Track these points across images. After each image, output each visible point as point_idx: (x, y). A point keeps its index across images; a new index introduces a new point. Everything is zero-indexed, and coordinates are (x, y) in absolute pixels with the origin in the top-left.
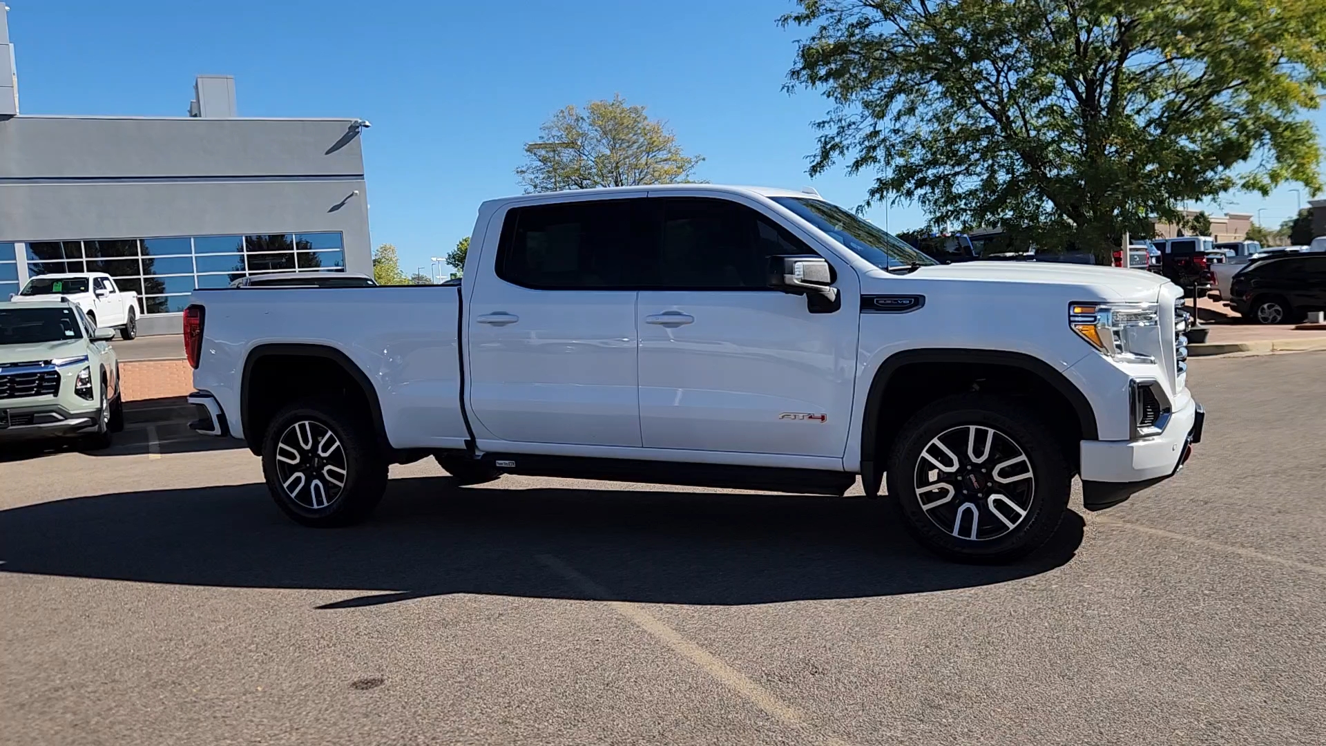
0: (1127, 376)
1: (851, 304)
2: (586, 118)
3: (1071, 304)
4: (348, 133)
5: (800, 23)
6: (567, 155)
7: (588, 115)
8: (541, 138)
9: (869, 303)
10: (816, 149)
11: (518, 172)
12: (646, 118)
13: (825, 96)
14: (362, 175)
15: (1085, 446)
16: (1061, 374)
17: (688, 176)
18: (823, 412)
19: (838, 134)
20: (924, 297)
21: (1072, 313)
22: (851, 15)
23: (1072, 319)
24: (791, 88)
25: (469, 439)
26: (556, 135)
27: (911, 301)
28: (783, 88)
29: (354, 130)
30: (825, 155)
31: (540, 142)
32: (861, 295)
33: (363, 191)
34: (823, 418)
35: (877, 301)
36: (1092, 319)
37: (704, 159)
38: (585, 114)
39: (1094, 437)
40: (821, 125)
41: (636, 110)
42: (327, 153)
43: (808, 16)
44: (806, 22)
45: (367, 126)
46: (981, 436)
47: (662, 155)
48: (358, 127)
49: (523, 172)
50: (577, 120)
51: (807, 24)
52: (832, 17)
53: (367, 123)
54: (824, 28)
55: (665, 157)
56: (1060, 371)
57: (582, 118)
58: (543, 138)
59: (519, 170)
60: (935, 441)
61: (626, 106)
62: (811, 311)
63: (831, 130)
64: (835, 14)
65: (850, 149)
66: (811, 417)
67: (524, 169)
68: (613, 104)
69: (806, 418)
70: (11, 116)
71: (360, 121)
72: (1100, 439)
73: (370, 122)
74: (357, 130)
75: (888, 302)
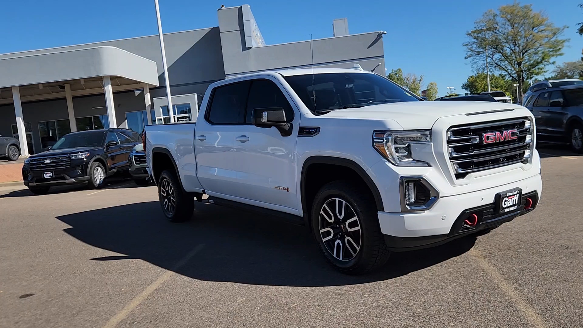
0: (398, 174)
2: (498, 15)
3: (375, 131)
4: (377, 38)
7: (500, 13)
9: (302, 131)
11: (463, 45)
12: (531, 10)
14: (383, 56)
15: (380, 214)
16: (366, 172)
18: (288, 187)
20: (320, 128)
21: (374, 137)
23: (375, 140)
25: (203, 190)
26: (482, 25)
27: (314, 130)
29: (379, 36)
31: (475, 29)
32: (300, 127)
33: (383, 63)
34: (288, 190)
35: (304, 130)
36: (383, 140)
38: (498, 13)
39: (383, 210)
41: (525, 7)
42: (368, 48)
45: (385, 34)
46: (340, 205)
47: (542, 28)
48: (381, 35)
49: (466, 45)
50: (494, 16)
53: (385, 32)
56: (365, 170)
57: (496, 15)
58: (476, 27)
59: (464, 44)
60: (325, 205)
61: (521, 5)
62: (283, 136)
66: (284, 189)
67: (466, 44)
68: (513, 6)
69: (282, 189)
70: (251, 48)
71: (382, 32)
72: (385, 211)
73: (386, 32)
74: (381, 36)
75: (307, 131)
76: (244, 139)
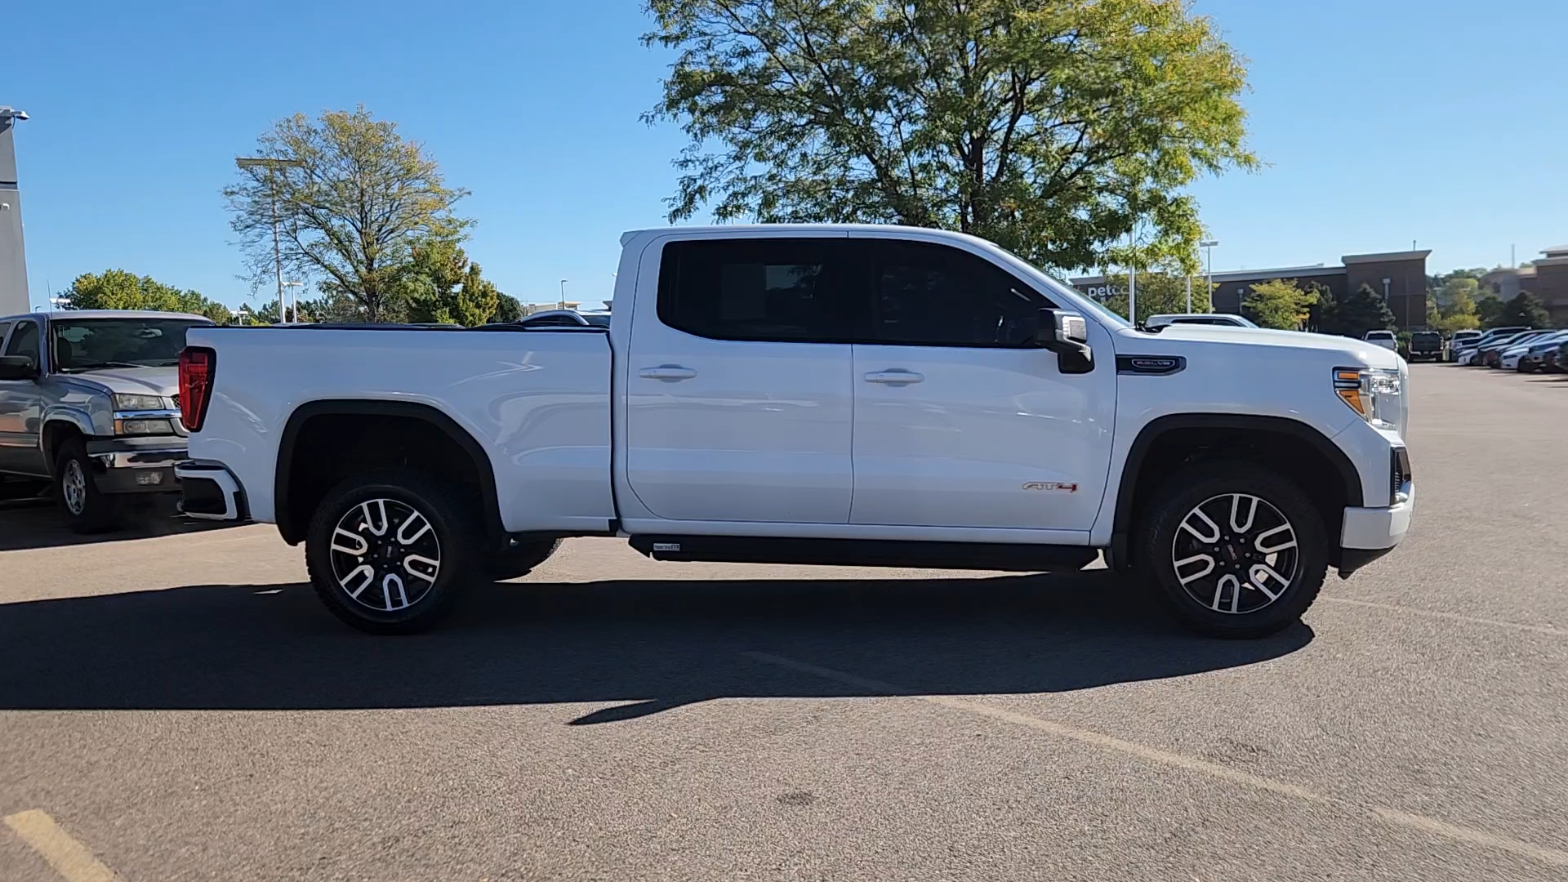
0: (1389, 442)
1: (1105, 365)
2: (320, 131)
3: (1335, 369)
5: (666, 46)
6: (296, 175)
7: (323, 127)
8: (260, 152)
9: (1125, 364)
10: (675, 190)
13: (685, 131)
14: (15, 183)
15: (1350, 513)
16: (1329, 440)
17: (450, 211)
18: (1074, 482)
19: (702, 175)
20: (1182, 358)
21: (1336, 379)
22: (723, 41)
23: (1337, 384)
24: (650, 118)
25: (615, 518)
26: (282, 148)
27: (1171, 363)
28: (641, 118)
29: (3, 123)
30: (690, 201)
31: (257, 156)
32: (1116, 356)
33: (15, 203)
34: (1074, 488)
35: (1135, 362)
36: (1356, 385)
37: (469, 193)
38: (319, 126)
39: (1359, 503)
40: (684, 163)
41: (384, 127)
43: (677, 38)
44: (673, 43)
45: (23, 118)
46: (1244, 505)
47: (420, 185)
48: (9, 118)
49: (232, 193)
50: (308, 133)
51: (675, 46)
52: (702, 41)
53: (24, 114)
54: (691, 53)
55: (422, 187)
56: (1329, 437)
57: (315, 131)
58: (261, 152)
59: (228, 190)
60: (1196, 510)
61: (372, 121)
62: (1062, 372)
63: (694, 171)
64: (707, 38)
65: (713, 193)
66: (1061, 487)
67: (236, 189)
68: (355, 117)
69: (1055, 487)
71: (12, 110)
72: (1365, 505)
73: (27, 114)
74: (7, 122)
75: (1146, 363)
76: (896, 380)
